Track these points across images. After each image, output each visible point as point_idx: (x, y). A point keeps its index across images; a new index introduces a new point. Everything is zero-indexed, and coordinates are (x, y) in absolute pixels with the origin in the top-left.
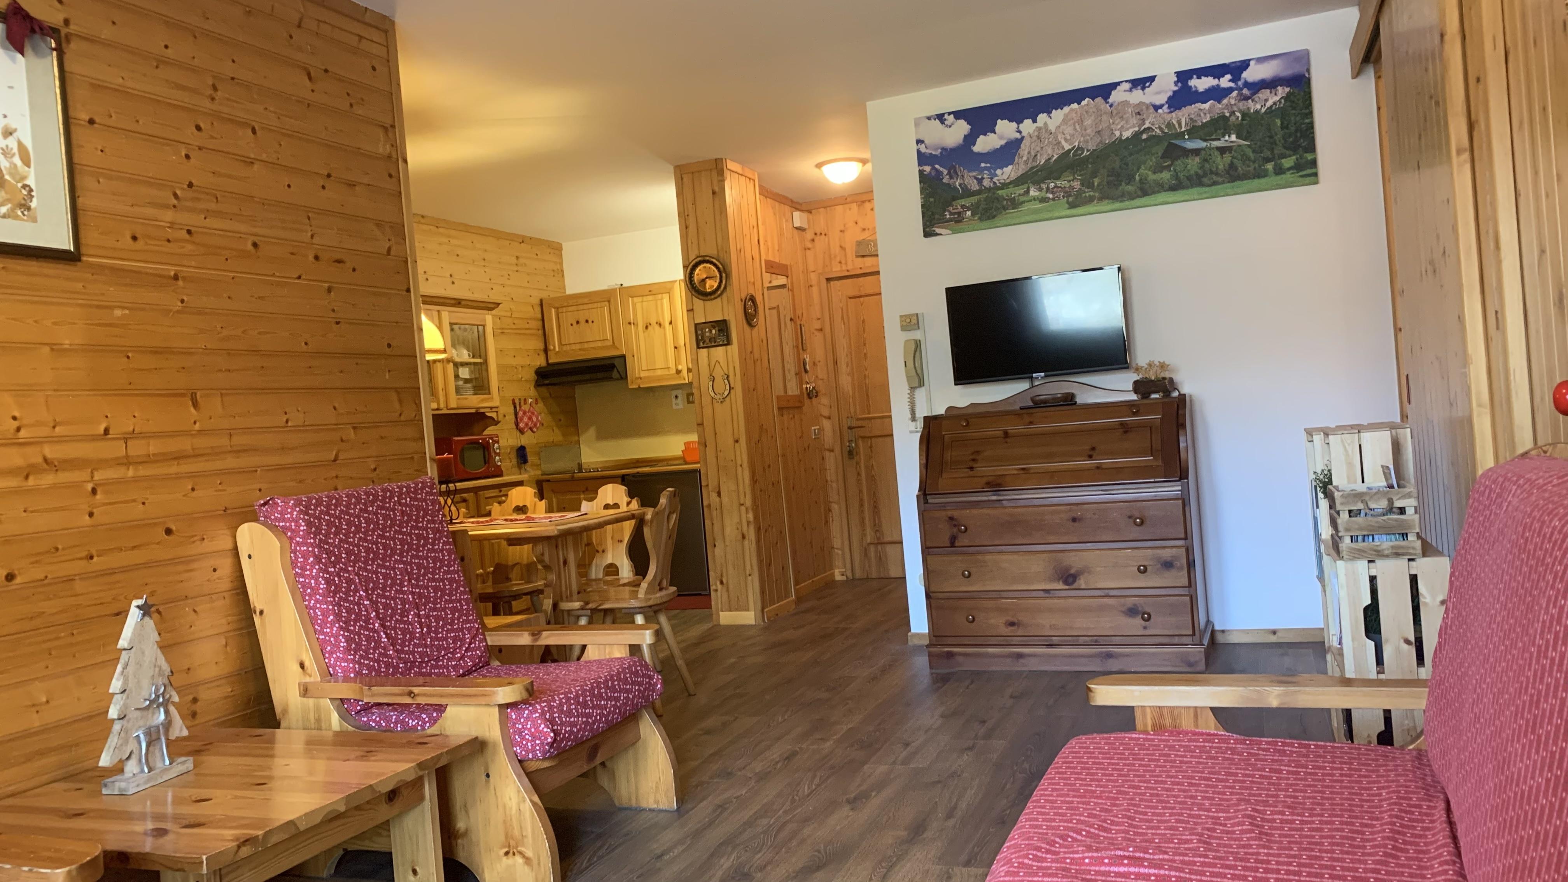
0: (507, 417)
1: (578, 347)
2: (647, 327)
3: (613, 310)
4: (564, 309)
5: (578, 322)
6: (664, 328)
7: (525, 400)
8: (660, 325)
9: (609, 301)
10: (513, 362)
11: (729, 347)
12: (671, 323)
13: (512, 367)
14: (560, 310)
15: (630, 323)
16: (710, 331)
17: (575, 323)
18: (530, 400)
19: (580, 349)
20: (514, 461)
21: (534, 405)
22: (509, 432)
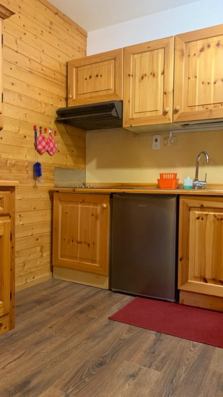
0: (27, 138)
1: (89, 95)
2: (142, 78)
3: (117, 66)
4: (82, 68)
5: (90, 77)
6: (157, 78)
7: (46, 130)
8: (154, 75)
9: (115, 59)
10: (39, 98)
12: (163, 73)
13: (37, 100)
14: (79, 69)
15: (129, 75)
17: (88, 78)
18: (50, 131)
19: (90, 97)
20: (31, 173)
21: (53, 135)
22: (28, 150)
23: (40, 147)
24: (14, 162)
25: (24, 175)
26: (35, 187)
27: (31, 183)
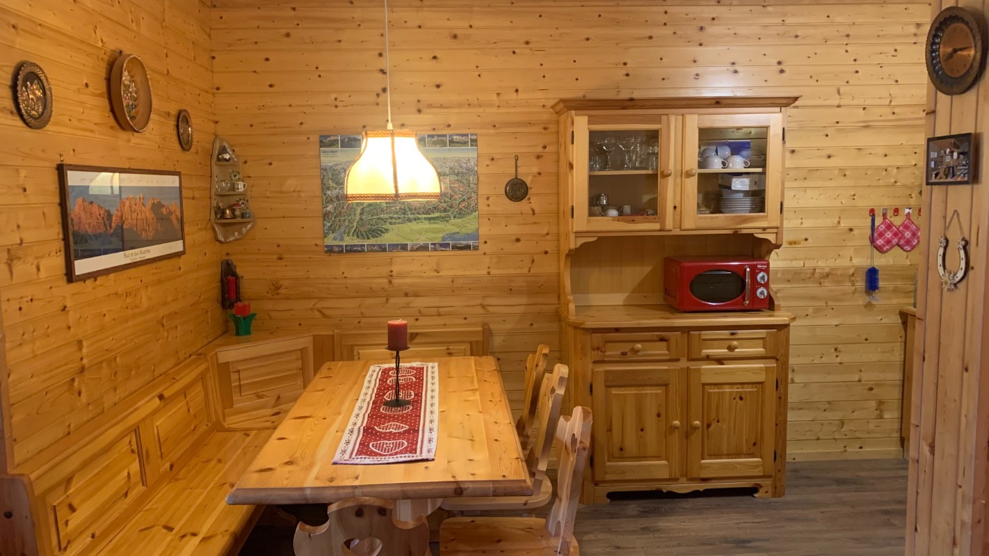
0: (856, 232)
7: (896, 211)
10: (883, 163)
11: (975, 186)
13: (878, 168)
16: (952, 152)
20: (861, 284)
22: (855, 249)
23: (880, 242)
24: (827, 270)
25: (848, 287)
26: (869, 306)
27: (862, 299)
